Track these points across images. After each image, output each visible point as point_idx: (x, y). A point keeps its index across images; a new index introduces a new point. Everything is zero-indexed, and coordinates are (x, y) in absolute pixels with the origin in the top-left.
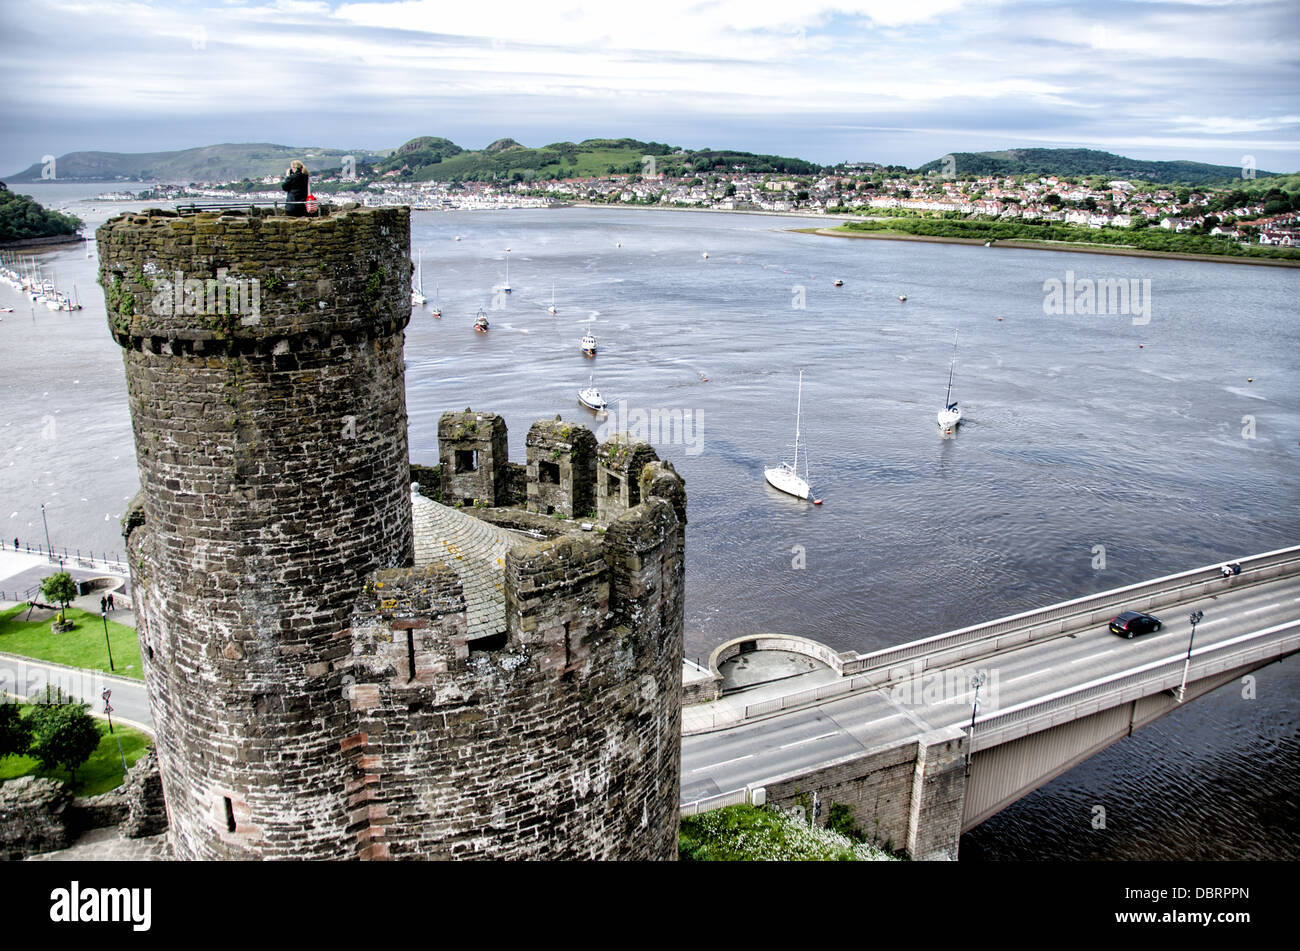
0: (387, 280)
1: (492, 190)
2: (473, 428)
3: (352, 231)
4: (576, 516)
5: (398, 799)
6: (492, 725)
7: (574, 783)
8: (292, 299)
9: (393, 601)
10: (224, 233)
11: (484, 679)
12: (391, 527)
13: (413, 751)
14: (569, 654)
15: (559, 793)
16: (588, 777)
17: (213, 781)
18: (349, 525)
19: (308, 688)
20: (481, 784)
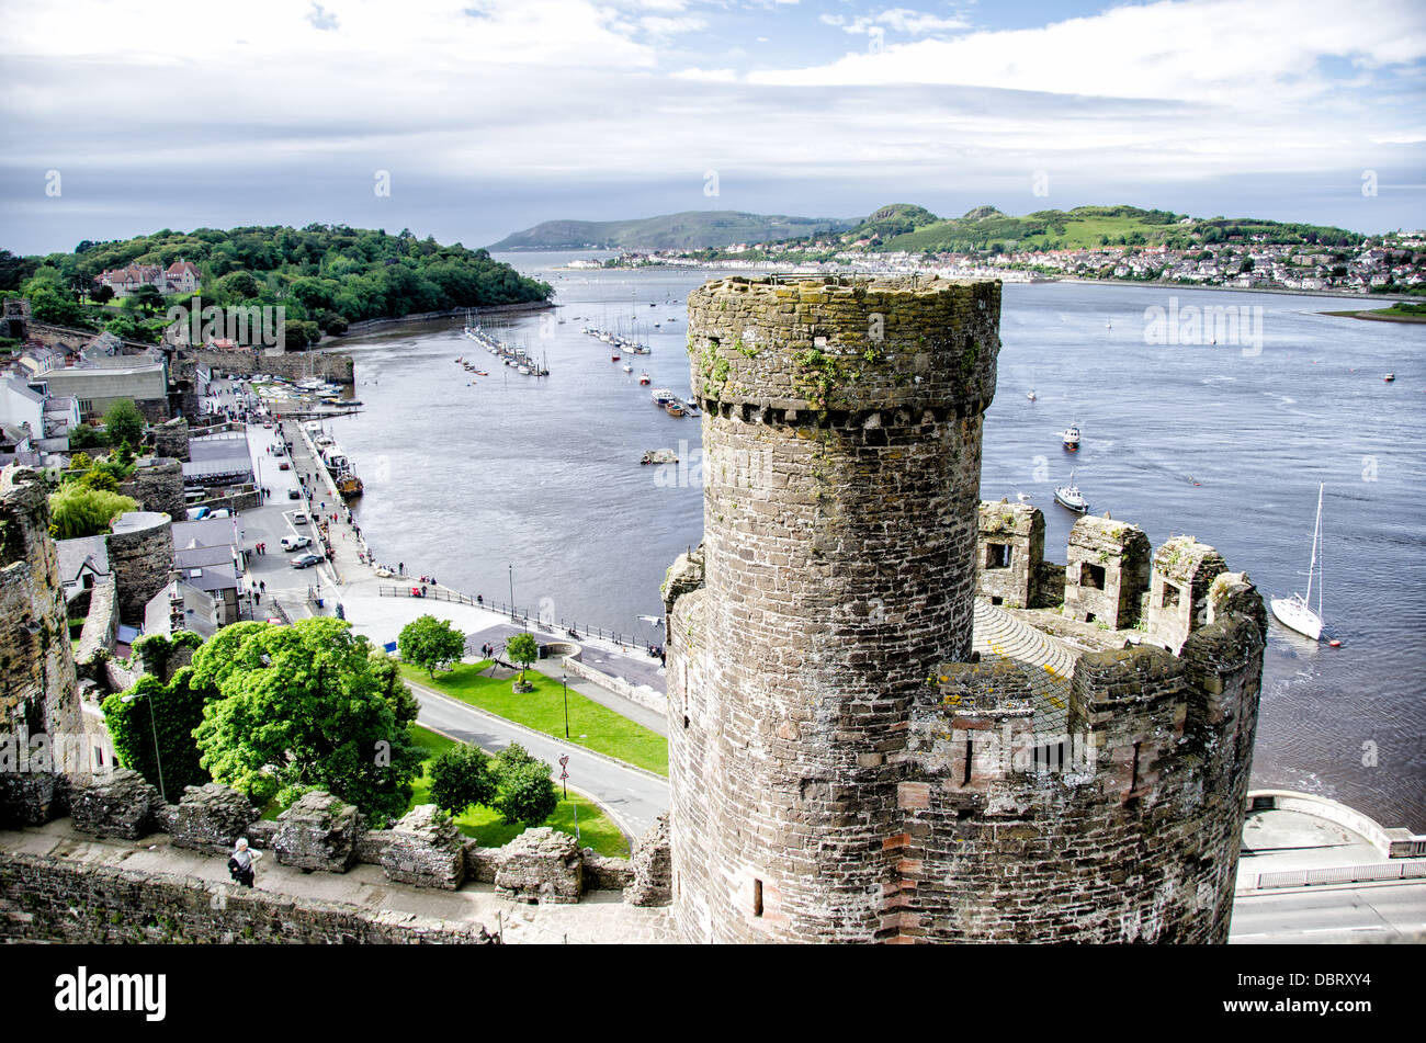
0: (980, 356)
1: (968, 263)
2: (1010, 521)
3: (953, 304)
4: (1120, 627)
5: (933, 911)
6: (1044, 845)
7: (1123, 924)
8: (889, 372)
9: (957, 697)
10: (829, 303)
11: (1043, 793)
12: (958, 618)
13: (956, 860)
14: (1136, 778)
15: (1106, 933)
16: (1138, 921)
17: (746, 861)
18: (919, 611)
19: (859, 779)
20: (1024, 908)
